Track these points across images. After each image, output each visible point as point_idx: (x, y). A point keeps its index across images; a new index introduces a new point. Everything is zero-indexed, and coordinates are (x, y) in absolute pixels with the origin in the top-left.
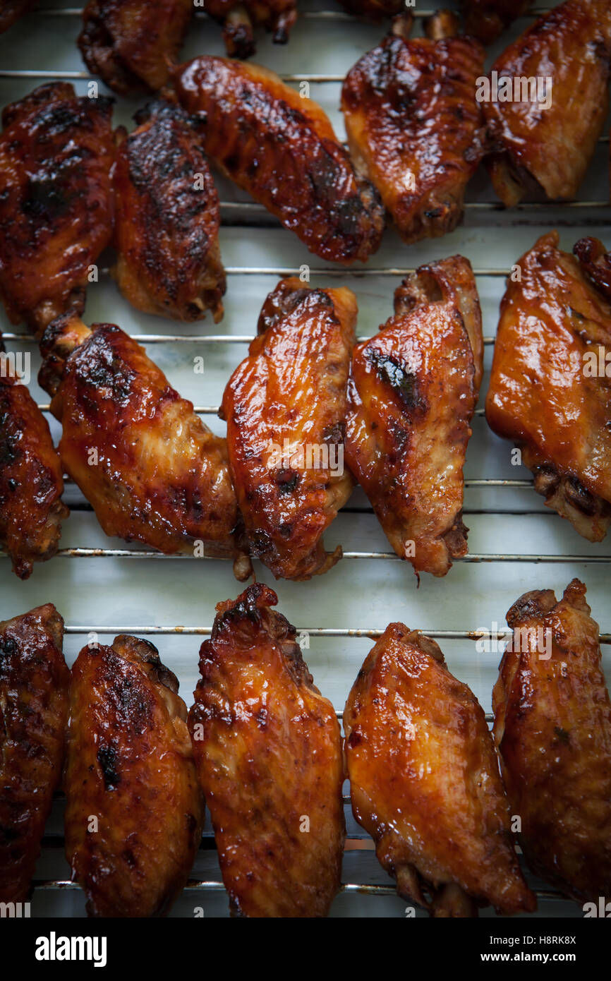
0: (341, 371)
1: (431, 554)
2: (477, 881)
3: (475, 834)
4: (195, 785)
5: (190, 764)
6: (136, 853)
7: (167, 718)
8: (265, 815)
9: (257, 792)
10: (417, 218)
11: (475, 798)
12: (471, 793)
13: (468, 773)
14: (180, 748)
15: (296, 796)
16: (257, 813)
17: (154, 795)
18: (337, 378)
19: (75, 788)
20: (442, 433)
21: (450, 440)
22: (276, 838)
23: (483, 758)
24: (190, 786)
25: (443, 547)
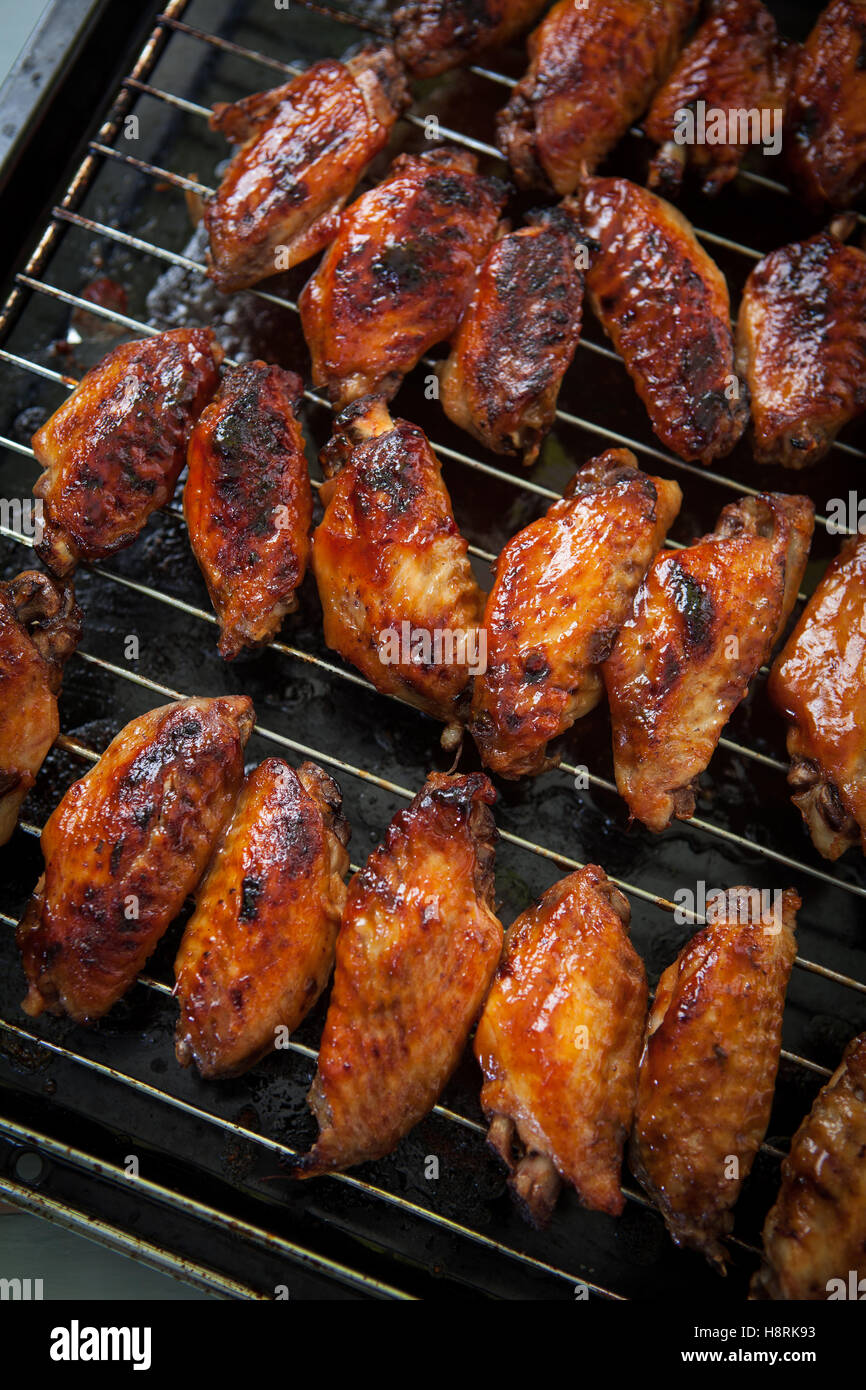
0: (637, 573)
1: (655, 806)
2: (572, 1165)
3: (590, 1119)
4: (329, 949)
5: (332, 928)
6: (246, 998)
7: (328, 870)
8: (388, 1014)
9: (390, 987)
10: (780, 439)
11: (604, 1081)
12: (602, 1076)
13: (608, 1052)
14: (329, 909)
15: (427, 1007)
16: (381, 1009)
17: (284, 946)
18: (630, 580)
19: (208, 902)
20: (716, 682)
21: (721, 692)
22: (389, 1040)
23: (631, 1043)
24: (324, 950)
25: (670, 804)
